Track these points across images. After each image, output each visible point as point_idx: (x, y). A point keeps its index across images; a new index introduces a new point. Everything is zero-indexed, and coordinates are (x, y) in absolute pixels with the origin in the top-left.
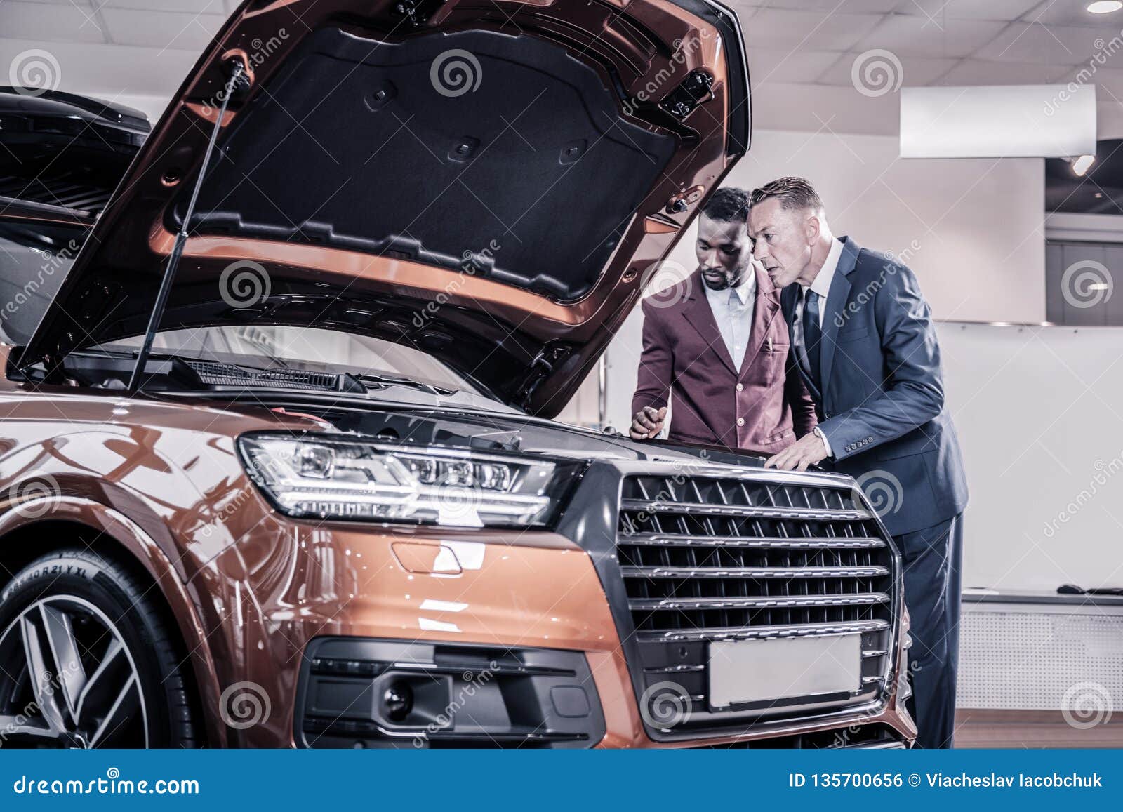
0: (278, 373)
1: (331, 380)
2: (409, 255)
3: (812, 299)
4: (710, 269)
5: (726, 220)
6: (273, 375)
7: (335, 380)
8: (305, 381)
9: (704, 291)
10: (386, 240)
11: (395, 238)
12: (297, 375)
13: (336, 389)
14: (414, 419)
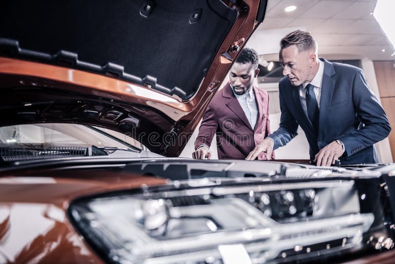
0: (52, 150)
1: (83, 152)
2: (117, 75)
3: (310, 88)
4: (237, 86)
5: (244, 63)
6: (49, 152)
7: (86, 151)
8: (69, 154)
9: (235, 97)
10: (106, 66)
11: (111, 65)
12: (64, 151)
13: (87, 155)
14: (144, 165)
